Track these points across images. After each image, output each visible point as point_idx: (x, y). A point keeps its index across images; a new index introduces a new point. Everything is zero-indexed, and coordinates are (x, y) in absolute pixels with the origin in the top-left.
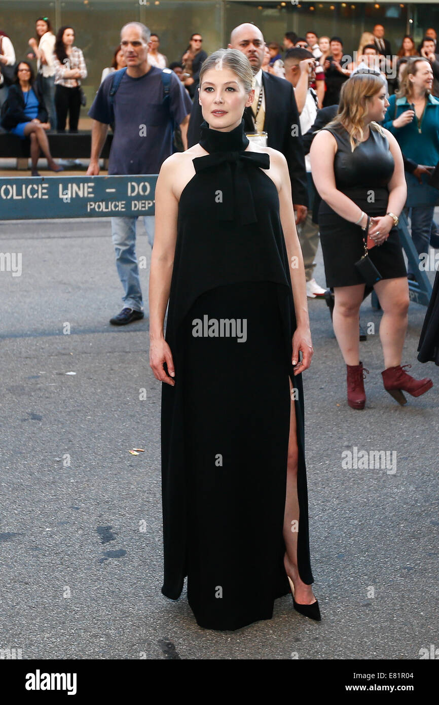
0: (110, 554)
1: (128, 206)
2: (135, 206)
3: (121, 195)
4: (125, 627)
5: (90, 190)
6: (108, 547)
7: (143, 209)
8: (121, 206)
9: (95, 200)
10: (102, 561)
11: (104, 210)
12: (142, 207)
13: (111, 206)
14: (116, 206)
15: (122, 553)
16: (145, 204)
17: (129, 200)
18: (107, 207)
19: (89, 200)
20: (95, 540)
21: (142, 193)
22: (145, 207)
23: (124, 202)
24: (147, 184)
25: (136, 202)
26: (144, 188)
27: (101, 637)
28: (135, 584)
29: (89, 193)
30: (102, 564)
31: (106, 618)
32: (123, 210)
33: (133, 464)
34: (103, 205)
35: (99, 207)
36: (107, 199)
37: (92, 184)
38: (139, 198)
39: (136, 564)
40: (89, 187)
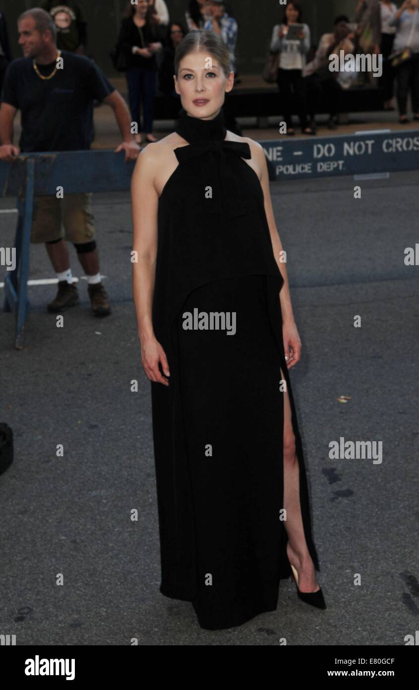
0: (339, 494)
1: (314, 168)
2: (321, 167)
3: (308, 157)
4: (366, 560)
5: (279, 154)
6: (336, 487)
7: (329, 170)
8: (307, 168)
9: (283, 163)
10: (333, 500)
11: (292, 173)
12: (328, 168)
13: (299, 169)
14: (303, 168)
15: (348, 493)
16: (330, 165)
17: (315, 162)
18: (294, 170)
19: (278, 163)
20: (322, 481)
21: (327, 154)
22: (329, 168)
23: (310, 164)
24: (332, 146)
25: (322, 164)
26: (329, 150)
27: (347, 569)
28: (367, 521)
29: (278, 157)
30: (334, 503)
31: (348, 551)
32: (310, 172)
33: (343, 411)
34: (291, 168)
35: (287, 170)
36: (294, 161)
37: (280, 148)
38: (324, 159)
39: (365, 503)
40: (278, 151)
